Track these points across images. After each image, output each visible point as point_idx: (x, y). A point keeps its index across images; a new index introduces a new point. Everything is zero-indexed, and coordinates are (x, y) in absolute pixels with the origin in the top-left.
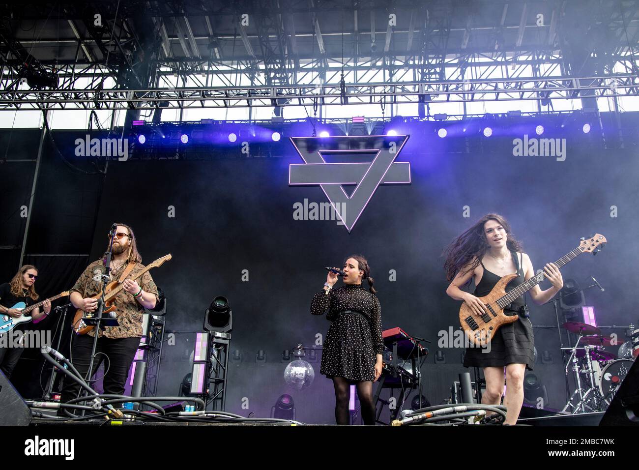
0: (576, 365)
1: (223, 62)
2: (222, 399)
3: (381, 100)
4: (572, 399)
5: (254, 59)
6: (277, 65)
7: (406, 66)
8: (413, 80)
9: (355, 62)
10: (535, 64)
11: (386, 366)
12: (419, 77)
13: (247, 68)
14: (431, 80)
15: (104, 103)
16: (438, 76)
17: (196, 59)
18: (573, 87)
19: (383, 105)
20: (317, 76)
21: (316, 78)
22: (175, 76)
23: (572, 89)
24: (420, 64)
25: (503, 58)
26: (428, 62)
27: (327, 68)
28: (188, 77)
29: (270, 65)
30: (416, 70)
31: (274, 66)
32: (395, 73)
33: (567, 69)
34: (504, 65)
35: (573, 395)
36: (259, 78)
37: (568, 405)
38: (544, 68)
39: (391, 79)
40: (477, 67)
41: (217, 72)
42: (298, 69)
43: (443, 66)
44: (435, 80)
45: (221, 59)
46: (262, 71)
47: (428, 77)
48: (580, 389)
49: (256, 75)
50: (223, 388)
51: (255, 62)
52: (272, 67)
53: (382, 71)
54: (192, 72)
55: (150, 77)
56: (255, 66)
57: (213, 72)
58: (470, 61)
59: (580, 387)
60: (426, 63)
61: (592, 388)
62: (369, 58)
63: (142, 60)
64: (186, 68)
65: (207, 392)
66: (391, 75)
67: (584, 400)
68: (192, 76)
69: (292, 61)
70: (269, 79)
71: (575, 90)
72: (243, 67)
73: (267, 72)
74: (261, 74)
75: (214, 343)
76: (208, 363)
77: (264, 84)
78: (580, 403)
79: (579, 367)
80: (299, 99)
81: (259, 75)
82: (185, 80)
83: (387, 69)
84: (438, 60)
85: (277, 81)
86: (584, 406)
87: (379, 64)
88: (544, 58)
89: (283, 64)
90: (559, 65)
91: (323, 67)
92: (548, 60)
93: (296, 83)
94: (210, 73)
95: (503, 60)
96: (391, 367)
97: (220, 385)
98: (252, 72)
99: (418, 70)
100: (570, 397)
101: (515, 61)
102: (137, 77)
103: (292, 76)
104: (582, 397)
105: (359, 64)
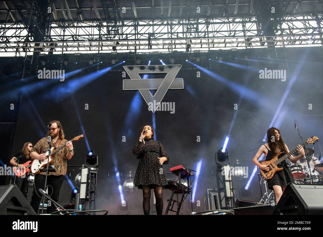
0: (265, 181)
1: (85, 22)
2: (94, 201)
3: (168, 47)
4: (263, 197)
5: (101, 20)
6: (113, 24)
7: (179, 24)
8: (182, 31)
9: (153, 22)
10: (244, 23)
11: (176, 184)
12: (185, 30)
13: (97, 25)
14: (192, 31)
15: (27, 49)
16: (195, 30)
17: (70, 20)
18: (262, 41)
19: (169, 49)
20: (133, 29)
21: (133, 30)
22: (59, 29)
23: (262, 42)
24: (186, 23)
25: (228, 20)
26: (190, 22)
27: (138, 25)
28: (66, 29)
29: (109, 24)
30: (184, 26)
31: (111, 24)
32: (174, 28)
33: (259, 26)
34: (228, 23)
35: (264, 195)
36: (103, 30)
37: (261, 200)
38: (248, 25)
39: (171, 31)
40: (214, 25)
41: (81, 27)
42: (123, 25)
43: (198, 24)
44: (193, 31)
45: (83, 21)
46: (105, 26)
47: (190, 30)
48: (267, 193)
49: (102, 28)
50: (95, 195)
51: (101, 22)
52: (110, 25)
53: (167, 26)
54: (69, 27)
55: (46, 29)
56: (101, 24)
57: (79, 27)
58: (211, 22)
59: (267, 191)
60: (189, 23)
61: (272, 192)
62: (160, 20)
63: (42, 21)
64: (65, 25)
65: (87, 198)
66: (171, 29)
67: (269, 198)
68: (68, 29)
69: (121, 21)
70: (108, 31)
71: (263, 43)
72: (95, 24)
73: (108, 27)
74: (104, 28)
75: (90, 173)
76: (87, 183)
77: (106, 33)
78: (267, 199)
79: (266, 182)
80: (127, 46)
81: (103, 28)
82: (64, 31)
83: (169, 25)
84: (195, 21)
85: (113, 32)
86: (269, 201)
87: (165, 23)
88: (248, 21)
89: (116, 23)
90: (255, 24)
91: (136, 24)
92: (250, 21)
93: (123, 33)
94: (78, 28)
95: (228, 21)
96: (178, 184)
97: (93, 194)
98: (100, 27)
99: (185, 26)
100: (262, 197)
101: (233, 22)
102: (40, 30)
103: (120, 29)
104: (268, 196)
105: (155, 23)
